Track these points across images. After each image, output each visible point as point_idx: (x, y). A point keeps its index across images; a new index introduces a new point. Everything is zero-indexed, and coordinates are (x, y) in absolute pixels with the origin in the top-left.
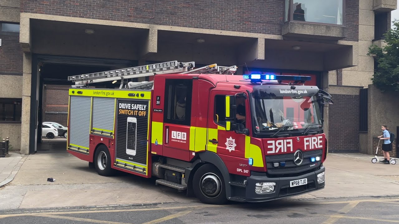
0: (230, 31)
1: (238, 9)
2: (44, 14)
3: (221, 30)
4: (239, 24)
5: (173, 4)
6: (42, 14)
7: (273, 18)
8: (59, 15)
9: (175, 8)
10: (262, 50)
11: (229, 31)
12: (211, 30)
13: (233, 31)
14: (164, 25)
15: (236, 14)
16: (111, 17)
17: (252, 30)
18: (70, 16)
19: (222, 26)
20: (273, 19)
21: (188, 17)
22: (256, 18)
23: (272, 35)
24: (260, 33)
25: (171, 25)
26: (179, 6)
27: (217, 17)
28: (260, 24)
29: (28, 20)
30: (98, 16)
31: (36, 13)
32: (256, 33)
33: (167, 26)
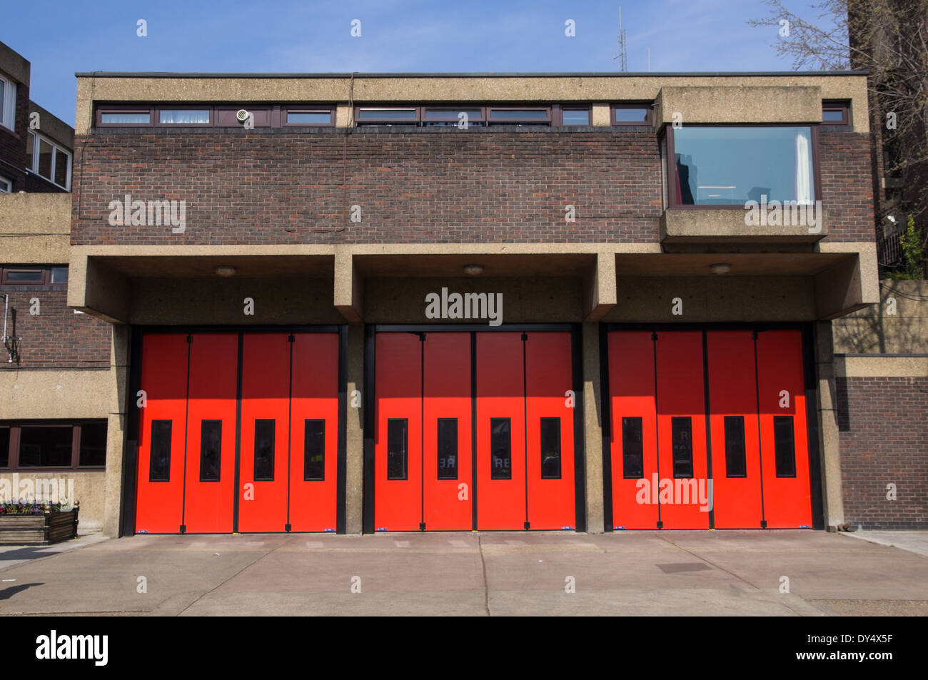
0: (525, 242)
1: (542, 191)
2: (115, 244)
3: (504, 241)
4: (549, 224)
5: (387, 197)
6: (112, 244)
7: (633, 203)
8: (146, 244)
9: (391, 204)
10: (609, 282)
11: (523, 244)
12: (477, 244)
13: (533, 241)
14: (367, 242)
15: (540, 203)
16: (250, 238)
17: (581, 237)
18: (167, 244)
19: (505, 233)
20: (636, 207)
21: (423, 220)
22: (589, 207)
23: (633, 244)
24: (603, 241)
25: (385, 242)
26: (401, 199)
27: (492, 215)
28: (601, 220)
29: (85, 259)
30: (224, 239)
31: (101, 243)
32: (591, 241)
33: (375, 245)
